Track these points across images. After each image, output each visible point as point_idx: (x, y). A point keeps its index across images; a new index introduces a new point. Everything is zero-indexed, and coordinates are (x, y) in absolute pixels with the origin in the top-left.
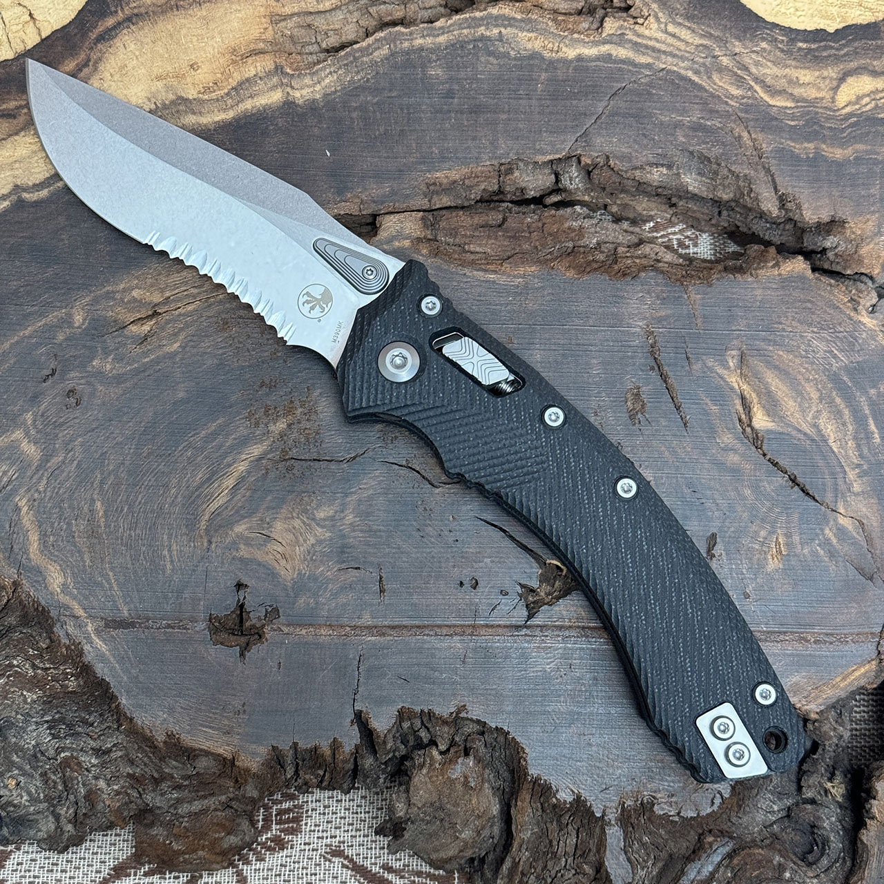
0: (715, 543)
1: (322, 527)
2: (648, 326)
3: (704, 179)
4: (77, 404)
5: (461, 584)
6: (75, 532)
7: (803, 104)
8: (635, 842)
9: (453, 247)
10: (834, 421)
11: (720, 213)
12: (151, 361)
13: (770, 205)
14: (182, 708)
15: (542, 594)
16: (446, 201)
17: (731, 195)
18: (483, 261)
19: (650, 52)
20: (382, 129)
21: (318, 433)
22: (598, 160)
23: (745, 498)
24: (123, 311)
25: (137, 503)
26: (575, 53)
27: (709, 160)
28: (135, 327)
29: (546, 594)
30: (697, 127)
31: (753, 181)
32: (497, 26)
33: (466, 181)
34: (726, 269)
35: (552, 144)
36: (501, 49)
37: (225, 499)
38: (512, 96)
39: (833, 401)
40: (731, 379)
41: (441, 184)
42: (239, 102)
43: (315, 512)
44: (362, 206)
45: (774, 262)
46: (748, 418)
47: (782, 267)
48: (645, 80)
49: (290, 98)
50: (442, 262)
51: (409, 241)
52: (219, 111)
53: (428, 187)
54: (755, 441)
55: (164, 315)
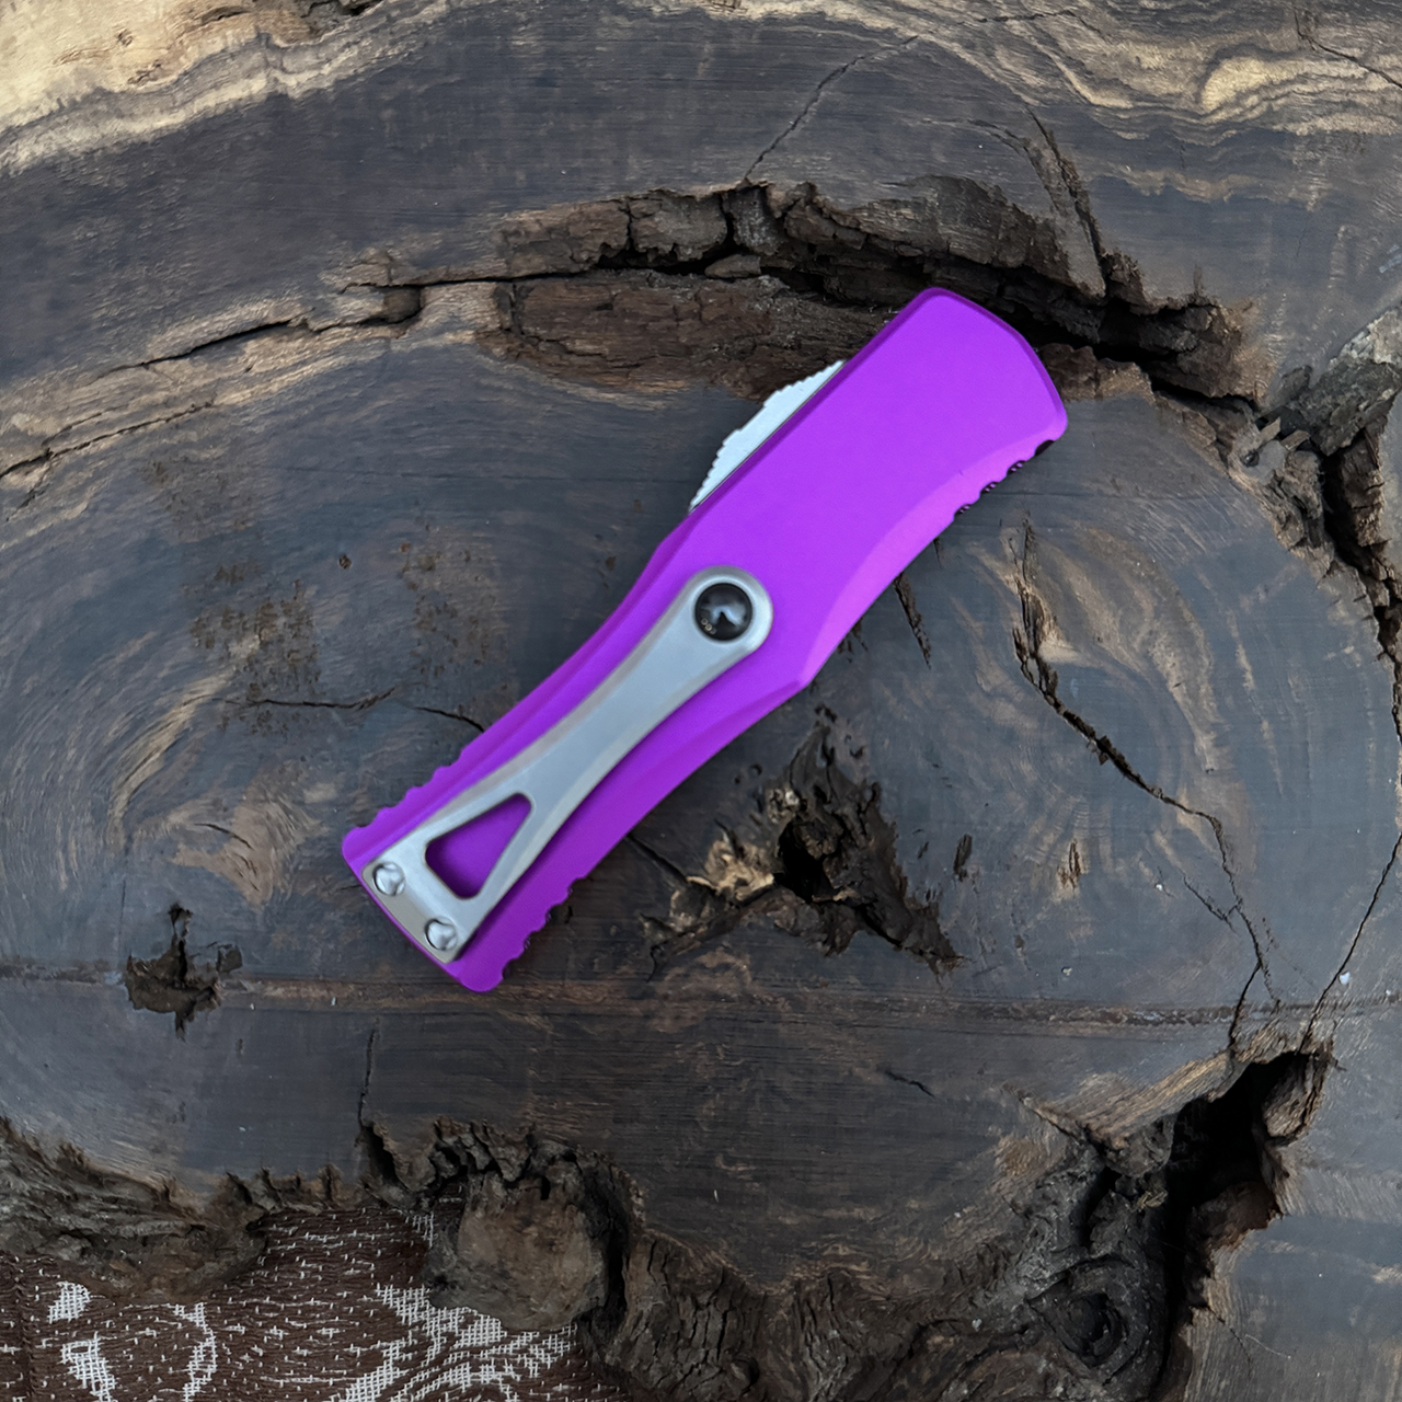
0: (968, 853)
1: (313, 815)
3: (976, 229)
7: (1146, 104)
8: (816, 1338)
9: (548, 345)
10: (1178, 651)
11: (1001, 291)
12: (41, 534)
13: (1086, 275)
16: (538, 263)
17: (1021, 259)
18: (598, 369)
19: (889, 9)
20: (430, 138)
21: (311, 658)
22: (798, 193)
23: (1022, 779)
26: (762, 11)
27: (984, 194)
28: (16, 477)
29: (687, 930)
30: (965, 140)
31: (1058, 232)
33: (572, 229)
35: (720, 165)
37: (157, 768)
38: (654, 82)
39: (1177, 615)
40: (1007, 577)
41: (528, 233)
42: (195, 96)
43: (305, 791)
44: (393, 271)
45: (1090, 374)
46: (1032, 642)
47: (1103, 385)
48: (880, 57)
49: (280, 89)
50: (527, 369)
51: (470, 332)
52: (162, 112)
53: (505, 239)
54: (1044, 682)
55: (62, 456)
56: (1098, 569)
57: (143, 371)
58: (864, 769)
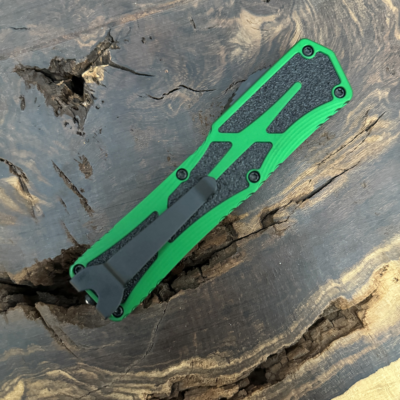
0: (21, 105)
1: (235, 44)
3: (87, 314)
4: (388, 68)
5: (151, 39)
7: (42, 375)
13: (42, 308)
17: (69, 309)
19: (139, 380)
22: (148, 304)
24: (384, 126)
26: (182, 365)
27: (85, 325)
28: (374, 119)
30: (97, 342)
31: (57, 320)
32: (233, 366)
33: (220, 265)
36: (225, 352)
37: (291, 42)
40: (36, 199)
41: (234, 258)
42: (365, 268)
43: (242, 51)
44: (274, 230)
45: (31, 276)
46: (22, 180)
47: (26, 274)
48: (136, 362)
49: (337, 281)
51: (241, 219)
52: (374, 259)
53: (241, 254)
54: (14, 169)
55: (362, 131)
56: (8, 211)
57: (345, 168)
58: (62, 120)
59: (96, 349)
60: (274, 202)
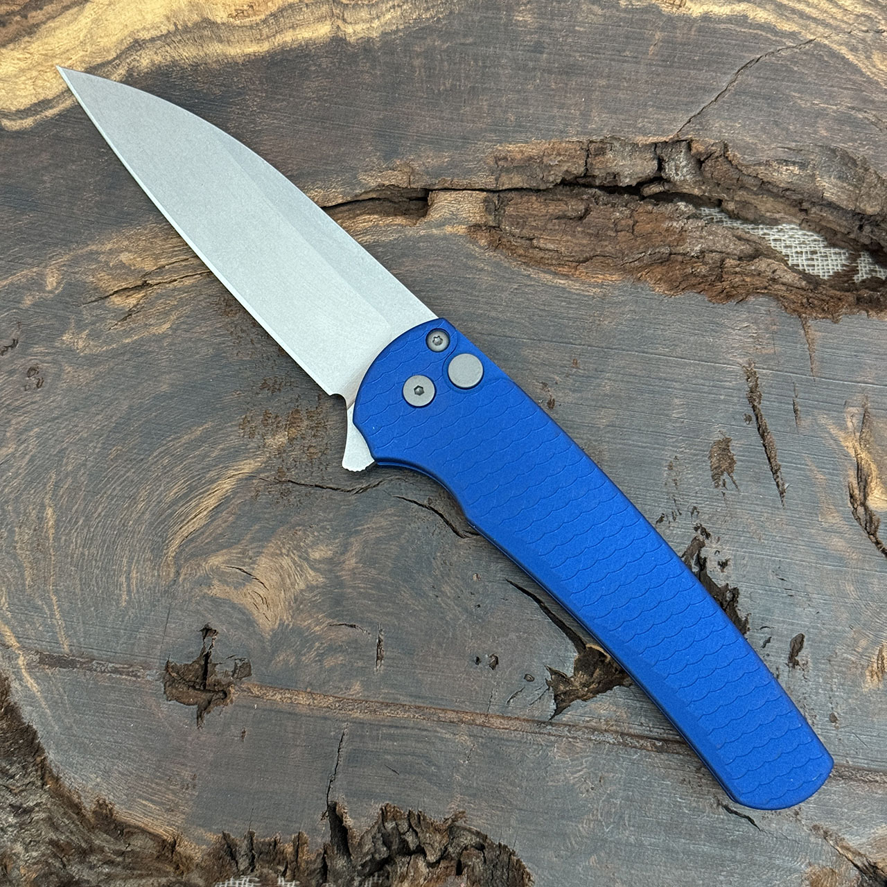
0: (801, 647)
1: (316, 570)
2: (750, 365)
3: (845, 185)
4: (37, 385)
5: (478, 659)
6: (17, 542)
9: (519, 240)
11: (861, 227)
12: (134, 342)
14: (120, 772)
15: (577, 684)
16: (517, 181)
17: (878, 209)
18: (554, 262)
19: (797, 18)
20: (448, 84)
21: (323, 454)
22: (713, 148)
23: (846, 596)
24: (106, 277)
25: (96, 515)
26: (701, 10)
27: (855, 160)
28: (119, 299)
29: (581, 684)
30: (844, 120)
33: (545, 159)
34: (859, 300)
35: (659, 123)
37: (203, 523)
38: (616, 57)
40: (847, 444)
41: (513, 160)
42: (277, 32)
43: (310, 550)
44: (412, 177)
46: (862, 494)
48: (789, 52)
49: (340, 34)
50: (502, 257)
51: (464, 227)
52: (251, 41)
53: (496, 162)
54: (868, 525)
55: (155, 287)
58: (728, 577)
59: (853, 108)
60: (386, 231)
